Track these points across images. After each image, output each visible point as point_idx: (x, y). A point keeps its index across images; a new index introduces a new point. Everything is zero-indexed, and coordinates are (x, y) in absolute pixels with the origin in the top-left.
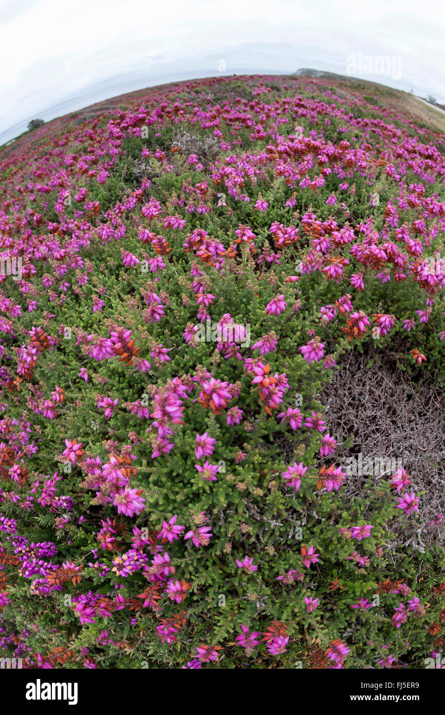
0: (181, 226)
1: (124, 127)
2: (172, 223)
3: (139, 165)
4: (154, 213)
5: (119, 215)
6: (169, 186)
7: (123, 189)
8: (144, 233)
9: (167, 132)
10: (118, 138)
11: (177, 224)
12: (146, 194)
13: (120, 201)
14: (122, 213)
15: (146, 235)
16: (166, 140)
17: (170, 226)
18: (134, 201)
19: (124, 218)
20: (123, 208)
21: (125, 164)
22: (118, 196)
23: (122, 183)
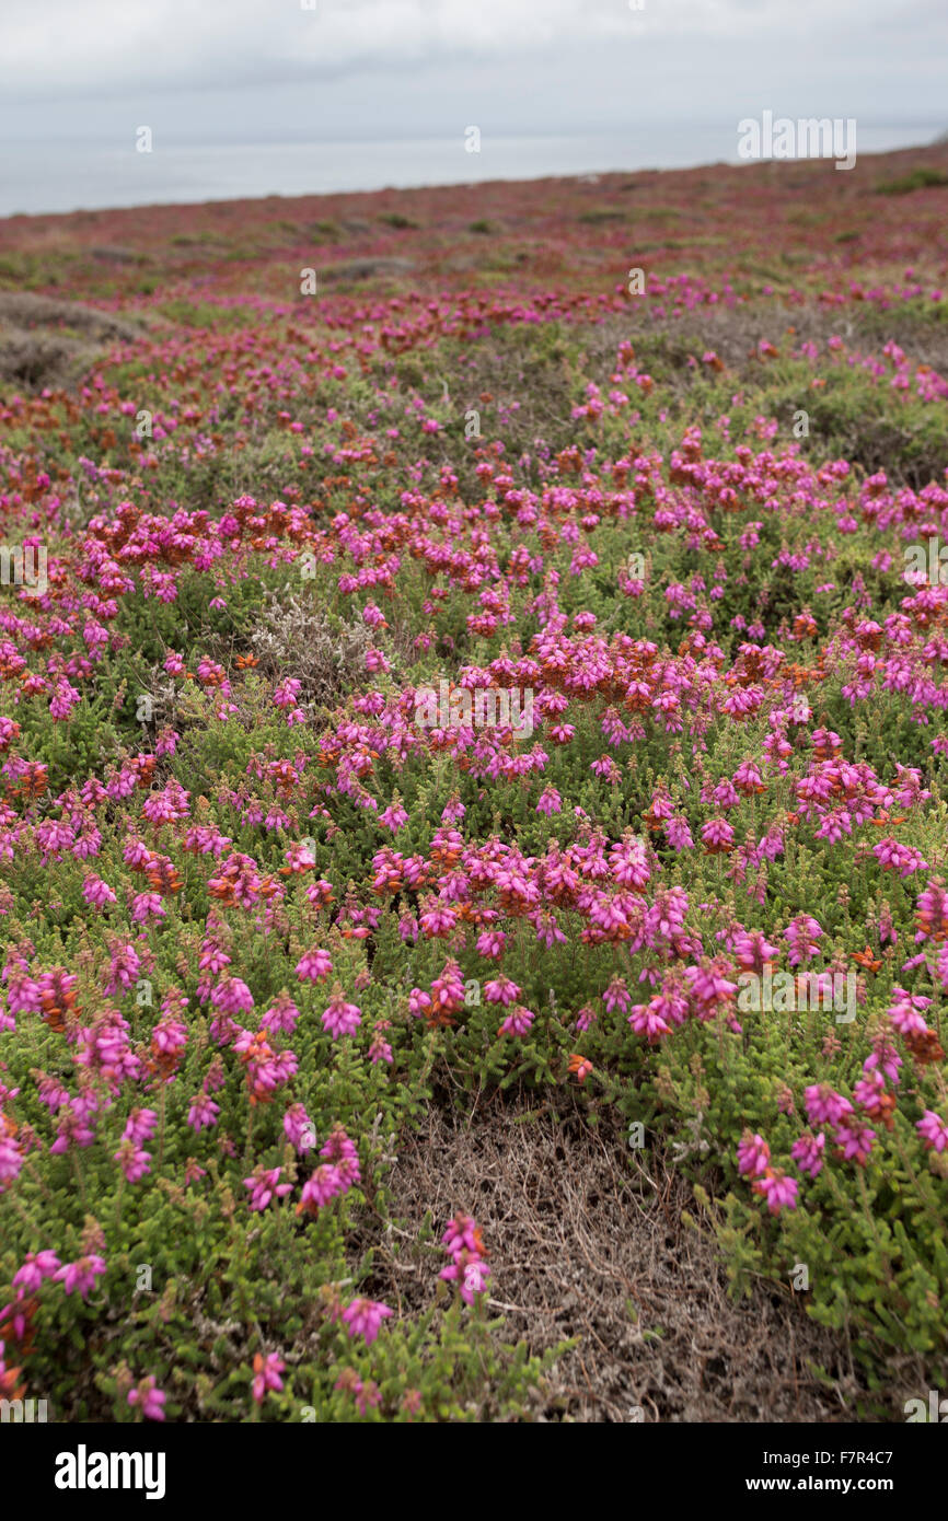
0: (218, 849)
1: (130, 557)
2: (202, 840)
3: (160, 681)
4: (166, 813)
5: (92, 806)
6: (222, 756)
7: (109, 744)
8: (136, 848)
9: (247, 595)
10: (113, 592)
11: (210, 844)
12: (162, 766)
13: (99, 772)
14: (98, 803)
15: (138, 855)
16: (241, 620)
17: (197, 847)
18: (132, 779)
19: (102, 816)
20: (103, 791)
21: (122, 671)
22: (94, 759)
23: (109, 727)
